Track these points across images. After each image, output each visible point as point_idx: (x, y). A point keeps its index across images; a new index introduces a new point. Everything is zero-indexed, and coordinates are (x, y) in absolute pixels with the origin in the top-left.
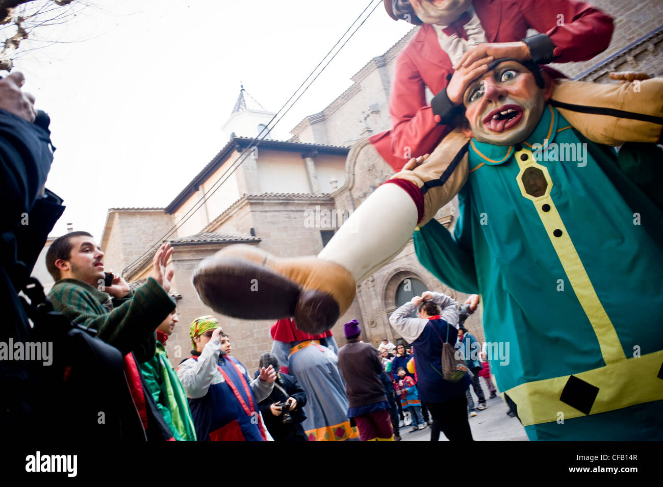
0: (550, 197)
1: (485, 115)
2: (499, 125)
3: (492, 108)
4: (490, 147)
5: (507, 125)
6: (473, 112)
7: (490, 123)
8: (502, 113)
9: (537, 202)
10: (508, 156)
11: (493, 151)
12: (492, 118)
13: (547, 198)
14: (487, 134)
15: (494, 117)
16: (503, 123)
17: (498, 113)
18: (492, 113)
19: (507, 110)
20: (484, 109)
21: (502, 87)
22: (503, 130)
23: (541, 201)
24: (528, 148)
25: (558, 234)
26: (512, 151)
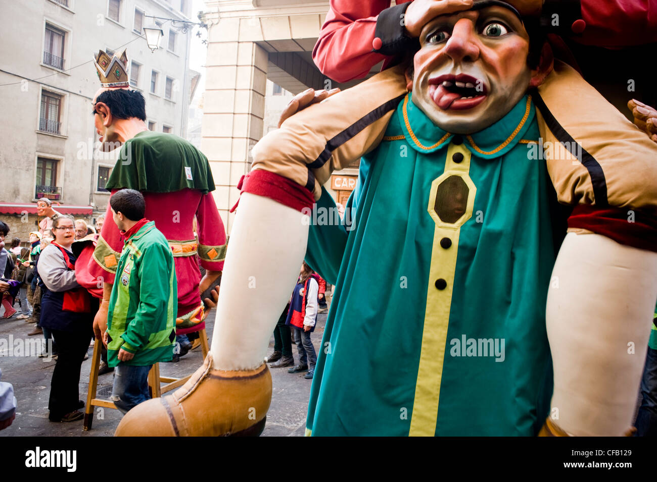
0: (458, 231)
1: (434, 76)
2: (446, 98)
3: (447, 70)
4: (423, 120)
5: (456, 103)
6: (423, 59)
7: (436, 88)
8: (457, 84)
9: (441, 229)
10: (438, 146)
11: (424, 127)
12: (442, 82)
13: (455, 229)
14: (427, 102)
15: (445, 83)
16: (454, 98)
17: (451, 79)
18: (444, 76)
19: (465, 83)
20: (437, 64)
21: (476, 44)
22: (448, 108)
23: (445, 230)
24: (469, 146)
25: (440, 285)
26: (446, 140)
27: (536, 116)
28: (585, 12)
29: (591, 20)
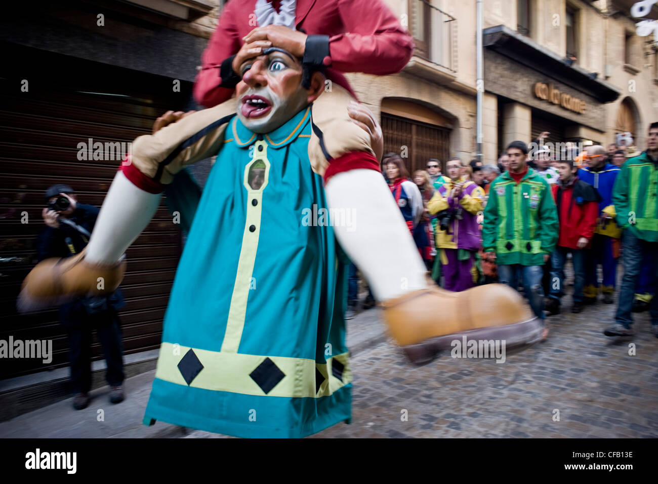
4: (242, 126)
7: (244, 105)
8: (253, 101)
9: (251, 194)
10: (250, 142)
11: (242, 131)
13: (260, 193)
15: (248, 101)
16: (251, 110)
18: (245, 97)
19: (258, 100)
20: (244, 90)
21: (265, 75)
22: (248, 116)
23: (254, 194)
24: (267, 141)
25: (252, 229)
26: (254, 138)
27: (310, 118)
28: (332, 52)
29: (337, 57)
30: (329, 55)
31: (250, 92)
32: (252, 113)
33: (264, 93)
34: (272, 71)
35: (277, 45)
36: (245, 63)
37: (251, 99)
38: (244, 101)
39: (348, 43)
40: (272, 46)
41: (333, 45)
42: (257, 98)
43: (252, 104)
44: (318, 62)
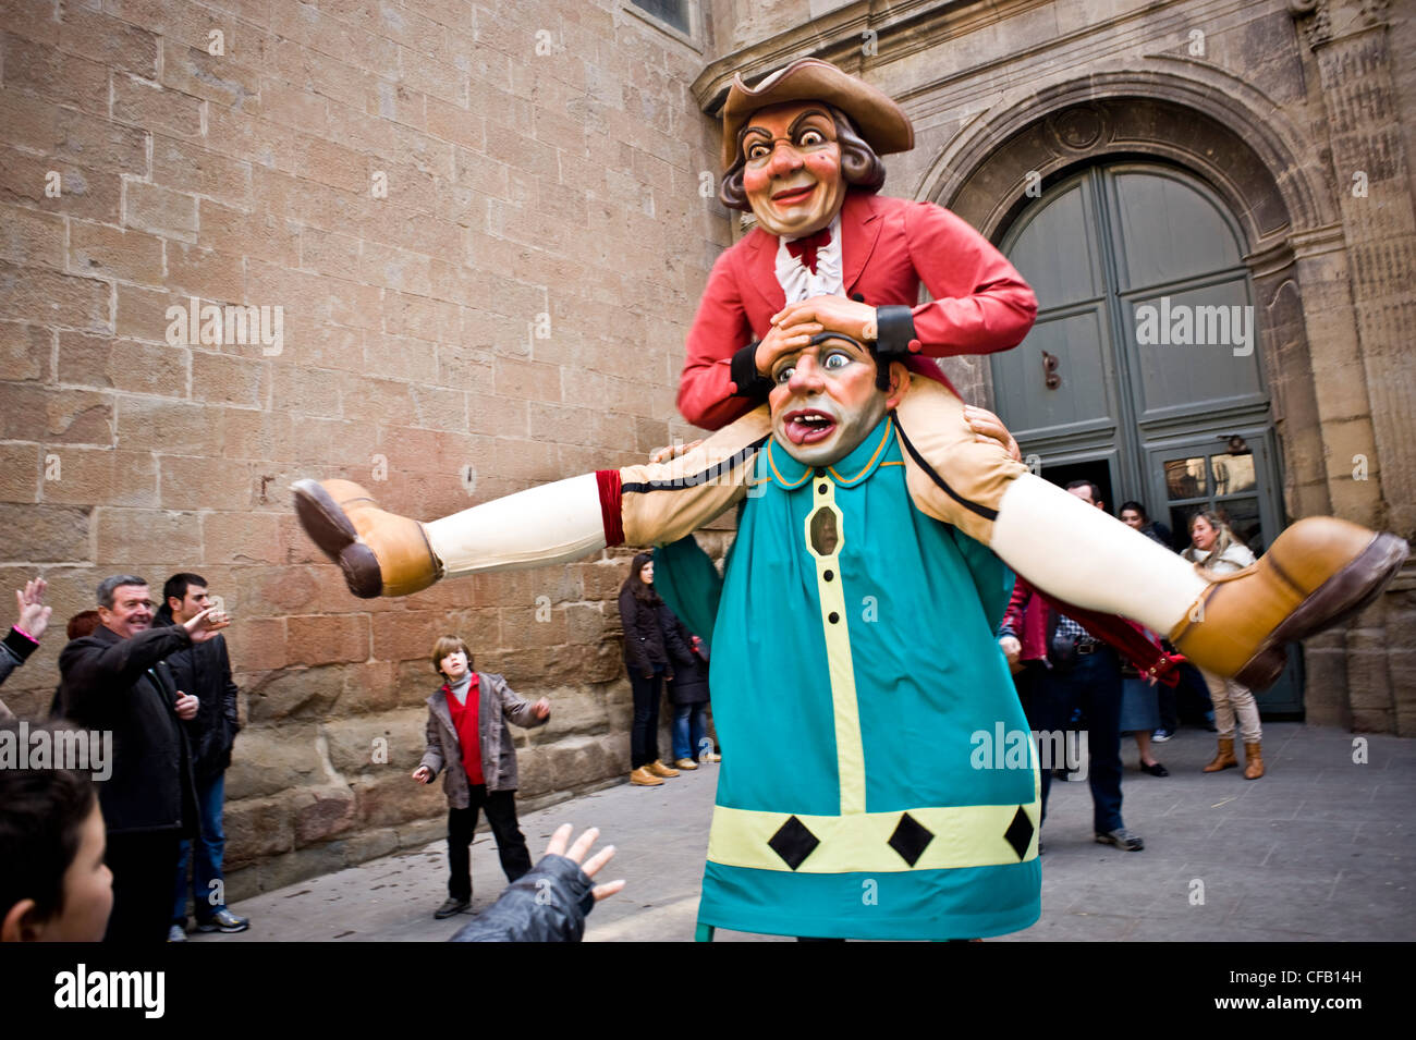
0: (837, 561)
1: (787, 411)
2: (800, 433)
3: (796, 404)
4: (786, 460)
6: (778, 396)
7: (791, 425)
8: (807, 418)
9: (820, 563)
10: (802, 481)
11: (788, 466)
12: (793, 419)
14: (784, 438)
15: (796, 419)
16: (806, 431)
18: (795, 411)
19: (814, 416)
20: (786, 402)
21: (820, 377)
22: (801, 443)
23: (826, 563)
24: (832, 477)
25: (834, 618)
26: (809, 473)
27: (895, 435)
28: (920, 331)
29: (928, 338)
30: (916, 337)
31: (799, 406)
32: (809, 437)
33: (822, 404)
34: (828, 369)
35: (833, 328)
36: (781, 360)
37: (802, 415)
38: (789, 419)
39: (941, 315)
40: (824, 330)
41: (919, 319)
42: (813, 413)
43: (804, 424)
44: (899, 348)
